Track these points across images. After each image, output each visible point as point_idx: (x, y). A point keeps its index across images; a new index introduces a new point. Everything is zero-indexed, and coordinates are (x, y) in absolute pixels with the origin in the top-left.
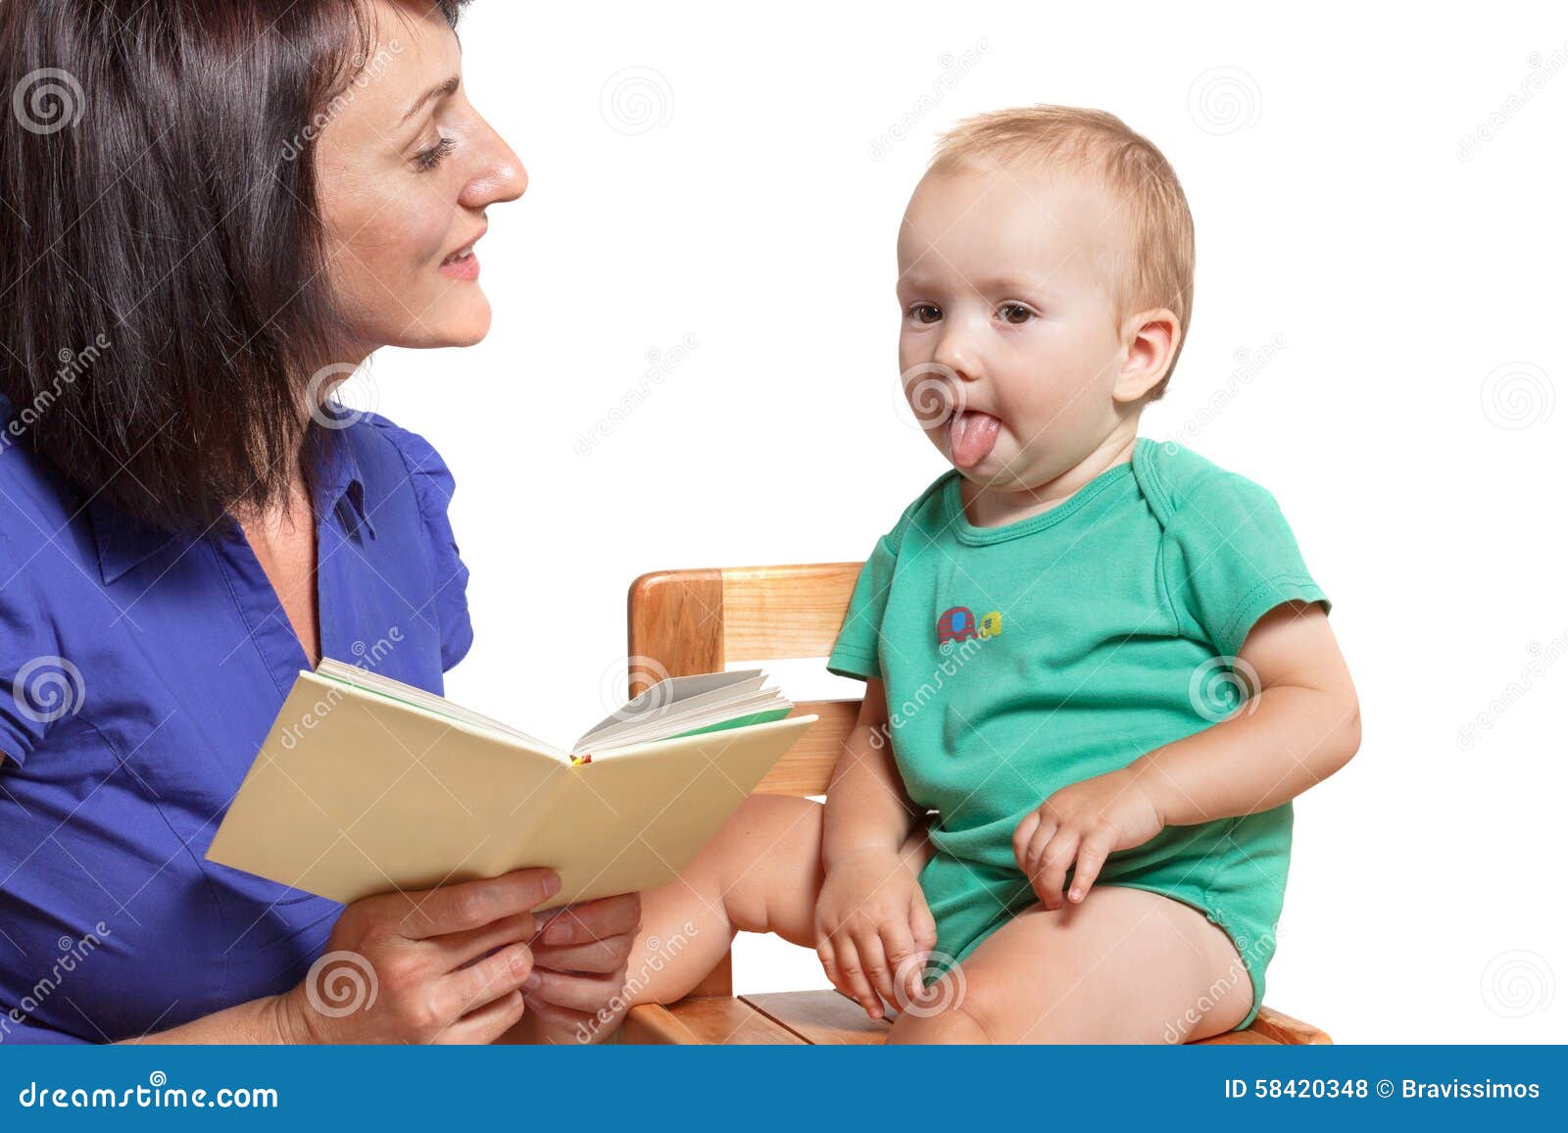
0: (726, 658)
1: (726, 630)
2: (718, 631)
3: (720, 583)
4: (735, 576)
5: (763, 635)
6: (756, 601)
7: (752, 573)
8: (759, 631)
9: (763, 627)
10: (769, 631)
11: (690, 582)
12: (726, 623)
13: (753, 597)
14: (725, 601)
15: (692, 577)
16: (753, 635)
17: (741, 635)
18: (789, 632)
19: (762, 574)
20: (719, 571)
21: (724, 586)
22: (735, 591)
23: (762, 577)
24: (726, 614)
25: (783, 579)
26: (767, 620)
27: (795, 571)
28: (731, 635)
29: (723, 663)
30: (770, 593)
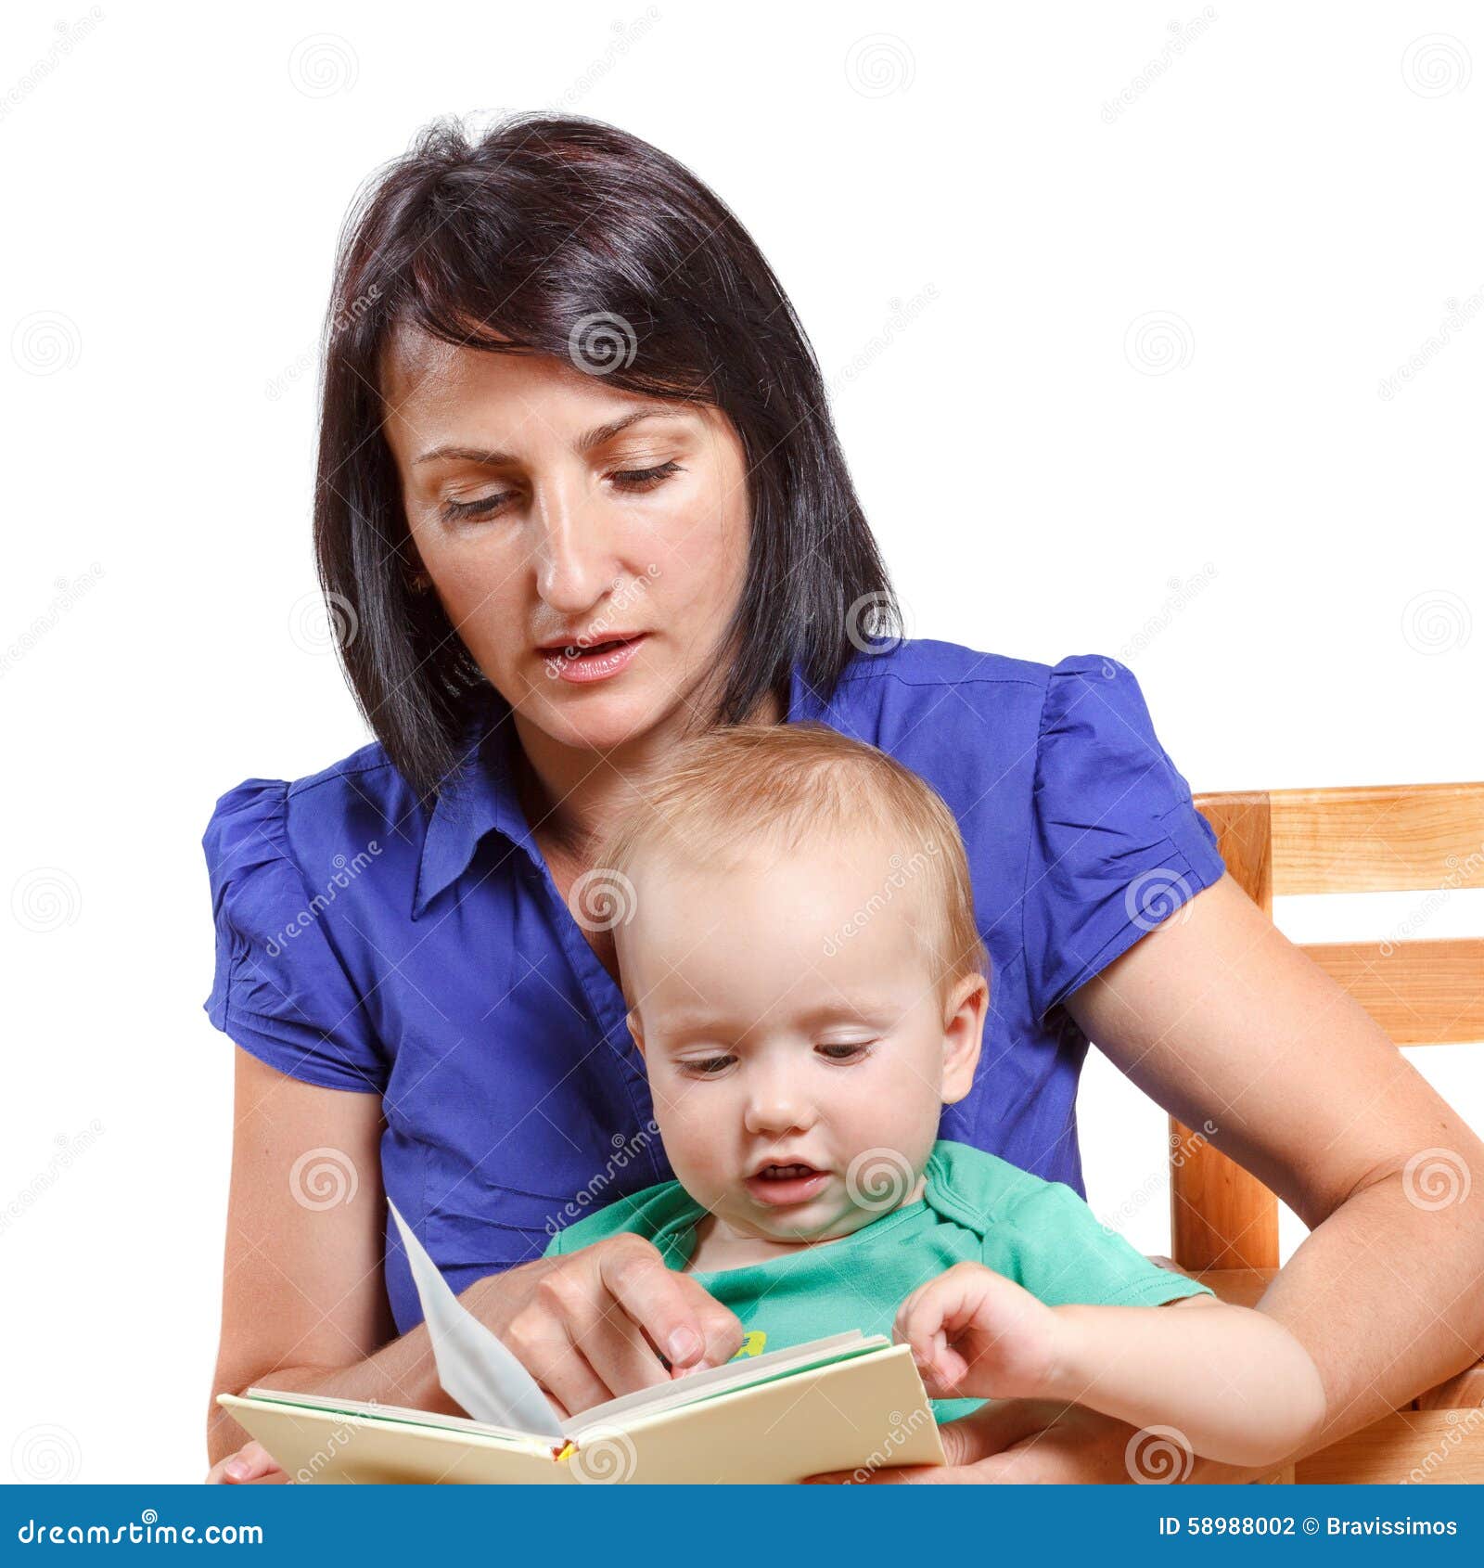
0: (1274, 892)
1: (1274, 861)
2: (1264, 860)
3: (1268, 808)
4: (1285, 800)
5: (1317, 866)
6: (1309, 827)
7: (1305, 796)
8: (1313, 861)
9: (1317, 857)
10: (1324, 862)
11: (1233, 805)
12: (1274, 852)
13: (1306, 823)
14: (1273, 827)
15: (1236, 801)
16: (1305, 866)
17: (1291, 866)
18: (1347, 863)
19: (1315, 798)
20: (1267, 794)
21: (1272, 811)
22: (1285, 817)
23: (1316, 802)
24: (1274, 842)
25: (1340, 803)
26: (1322, 850)
27: (1353, 795)
28: (1278, 866)
29: (1271, 895)
30: (1323, 818)
